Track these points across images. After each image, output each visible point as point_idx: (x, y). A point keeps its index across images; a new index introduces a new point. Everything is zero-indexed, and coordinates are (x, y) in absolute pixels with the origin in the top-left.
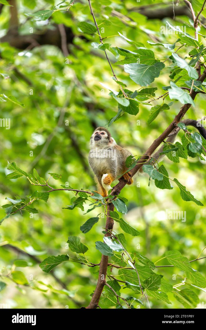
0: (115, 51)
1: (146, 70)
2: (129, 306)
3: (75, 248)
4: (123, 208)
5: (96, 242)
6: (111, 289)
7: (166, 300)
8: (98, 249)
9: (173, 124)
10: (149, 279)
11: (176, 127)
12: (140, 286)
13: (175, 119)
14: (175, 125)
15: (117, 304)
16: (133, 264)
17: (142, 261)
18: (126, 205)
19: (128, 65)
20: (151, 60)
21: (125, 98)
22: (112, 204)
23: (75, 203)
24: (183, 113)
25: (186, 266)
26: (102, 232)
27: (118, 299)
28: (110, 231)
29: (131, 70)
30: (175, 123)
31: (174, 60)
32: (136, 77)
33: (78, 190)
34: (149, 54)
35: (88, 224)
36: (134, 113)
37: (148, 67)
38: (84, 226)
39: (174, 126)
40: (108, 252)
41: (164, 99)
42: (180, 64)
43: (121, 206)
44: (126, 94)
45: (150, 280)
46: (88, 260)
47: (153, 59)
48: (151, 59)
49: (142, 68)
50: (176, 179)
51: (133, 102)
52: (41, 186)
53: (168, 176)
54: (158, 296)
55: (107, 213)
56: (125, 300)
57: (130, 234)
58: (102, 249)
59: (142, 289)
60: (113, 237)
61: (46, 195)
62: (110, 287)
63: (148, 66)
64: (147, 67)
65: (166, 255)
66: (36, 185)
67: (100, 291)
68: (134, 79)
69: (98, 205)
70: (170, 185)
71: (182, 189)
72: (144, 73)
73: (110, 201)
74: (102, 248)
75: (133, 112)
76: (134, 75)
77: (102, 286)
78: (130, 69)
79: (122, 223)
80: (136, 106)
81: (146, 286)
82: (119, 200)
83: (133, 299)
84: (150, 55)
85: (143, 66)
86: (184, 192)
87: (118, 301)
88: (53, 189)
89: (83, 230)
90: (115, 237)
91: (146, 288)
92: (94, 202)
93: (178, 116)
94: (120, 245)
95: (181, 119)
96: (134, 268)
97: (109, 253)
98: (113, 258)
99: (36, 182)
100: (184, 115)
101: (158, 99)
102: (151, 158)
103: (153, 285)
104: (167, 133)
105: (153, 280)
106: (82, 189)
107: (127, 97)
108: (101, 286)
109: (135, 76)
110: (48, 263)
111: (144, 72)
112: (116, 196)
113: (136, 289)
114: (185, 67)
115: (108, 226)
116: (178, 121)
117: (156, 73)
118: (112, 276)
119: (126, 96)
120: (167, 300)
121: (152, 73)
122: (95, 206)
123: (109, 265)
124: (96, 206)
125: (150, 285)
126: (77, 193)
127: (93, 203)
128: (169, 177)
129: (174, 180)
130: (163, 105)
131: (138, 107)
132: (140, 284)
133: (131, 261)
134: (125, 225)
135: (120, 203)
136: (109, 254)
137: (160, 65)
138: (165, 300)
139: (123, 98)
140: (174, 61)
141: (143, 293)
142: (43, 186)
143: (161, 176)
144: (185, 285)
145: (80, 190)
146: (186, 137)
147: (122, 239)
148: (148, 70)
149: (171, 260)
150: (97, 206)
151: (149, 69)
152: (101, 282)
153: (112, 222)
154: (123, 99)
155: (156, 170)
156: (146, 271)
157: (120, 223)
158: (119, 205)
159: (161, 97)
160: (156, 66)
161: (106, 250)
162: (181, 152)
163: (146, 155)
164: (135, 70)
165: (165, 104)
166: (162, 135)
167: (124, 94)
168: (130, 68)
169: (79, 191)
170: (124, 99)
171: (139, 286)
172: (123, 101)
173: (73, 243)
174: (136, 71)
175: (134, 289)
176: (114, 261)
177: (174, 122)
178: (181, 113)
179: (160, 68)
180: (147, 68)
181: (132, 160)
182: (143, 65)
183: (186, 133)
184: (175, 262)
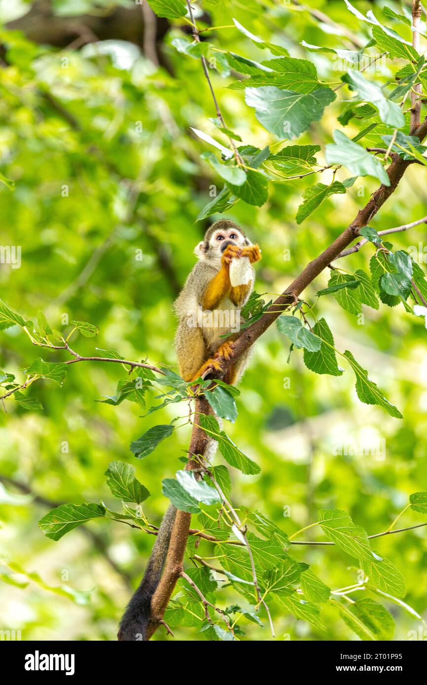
0: (223, 60)
1: (295, 103)
2: (229, 627)
3: (121, 490)
4: (228, 407)
5: (166, 482)
6: (194, 586)
7: (315, 621)
8: (168, 495)
9: (353, 229)
10: (275, 568)
11: (359, 236)
12: (255, 583)
13: (357, 219)
14: (356, 230)
15: (204, 620)
16: (244, 533)
17: (262, 528)
18: (234, 403)
19: (254, 90)
20: (309, 83)
21: (237, 166)
22: (205, 397)
23: (123, 391)
24: (376, 207)
25: (361, 546)
26: (179, 458)
27: (206, 609)
28: (198, 457)
29: (259, 101)
30: (356, 226)
31: (351, 83)
32: (270, 117)
33: (134, 363)
34: (305, 69)
35: (148, 439)
36: (256, 202)
37: (300, 96)
38: (140, 442)
39: (353, 233)
40: (189, 505)
41: (334, 172)
42: (366, 94)
43: (223, 404)
44: (241, 157)
45: (276, 571)
46: (146, 518)
47: (314, 81)
48: (308, 81)
49: (285, 99)
50: (349, 352)
51: (256, 176)
52: (52, 348)
53: (333, 345)
54: (298, 611)
55: (195, 419)
56: (223, 612)
57: (239, 468)
58: (176, 495)
59: (258, 590)
60: (202, 471)
61: (61, 370)
62: (191, 582)
63: (298, 94)
64: (297, 98)
65: (319, 519)
66: (43, 346)
67: (169, 590)
68: (266, 122)
69: (174, 399)
70: (336, 365)
71: (359, 375)
72: (289, 109)
73: (202, 391)
74: (176, 493)
75: (255, 199)
76: (265, 112)
77: (173, 578)
78: (259, 99)
79: (225, 442)
80: (261, 185)
81: (268, 584)
82: (220, 390)
83: (239, 611)
84: (307, 72)
85: (288, 94)
86: (364, 384)
87: (206, 614)
88: (79, 358)
89: (136, 452)
90: (207, 472)
91: (268, 588)
92: (165, 393)
93: (363, 211)
94: (216, 490)
95: (370, 218)
96: (245, 543)
97: (191, 505)
98: (202, 520)
99: (44, 339)
100: (377, 210)
101: (322, 171)
102: (299, 300)
103: (283, 582)
104: (338, 248)
105: (284, 573)
106: (144, 360)
107: (244, 165)
108: (171, 579)
109: (267, 115)
110: (58, 519)
111: (290, 107)
112: (214, 380)
113: (245, 591)
114: (376, 102)
115: (195, 446)
116: (364, 224)
117: (314, 111)
118: (198, 557)
119: (241, 162)
120: (317, 620)
121: (307, 110)
122: (167, 399)
123: (191, 533)
124: (169, 400)
125: (275, 583)
126: (132, 369)
127: (163, 394)
128: (336, 347)
129: (344, 354)
130: (334, 184)
131: (266, 190)
132: (255, 579)
133: (238, 528)
134: (229, 447)
135: (222, 398)
136: (190, 509)
137: (325, 95)
138: (313, 621)
139: (233, 167)
140: (352, 86)
141: (261, 599)
142: (57, 349)
143: (315, 342)
144: (366, 590)
145: (140, 363)
146: (377, 259)
147: (221, 477)
148: (297, 105)
149: (330, 530)
150: (172, 400)
151: (302, 101)
152: (172, 569)
153: (205, 438)
154: (233, 169)
155: (308, 329)
156: (271, 552)
157: (220, 443)
158: (219, 402)
159: (328, 168)
160: (316, 97)
161: (186, 499)
162: (366, 293)
163: (289, 294)
164: (269, 102)
165: (337, 182)
166: (327, 253)
167: (237, 157)
168: (258, 97)
169: (136, 366)
170: (236, 168)
171: (252, 584)
172: (231, 174)
173: (117, 478)
174: (272, 103)
175: (242, 589)
176: (203, 525)
177: (355, 224)
178: (371, 206)
179: (324, 100)
180: (297, 100)
181: (257, 302)
182: (287, 92)
183: (379, 250)
184: (338, 535)
